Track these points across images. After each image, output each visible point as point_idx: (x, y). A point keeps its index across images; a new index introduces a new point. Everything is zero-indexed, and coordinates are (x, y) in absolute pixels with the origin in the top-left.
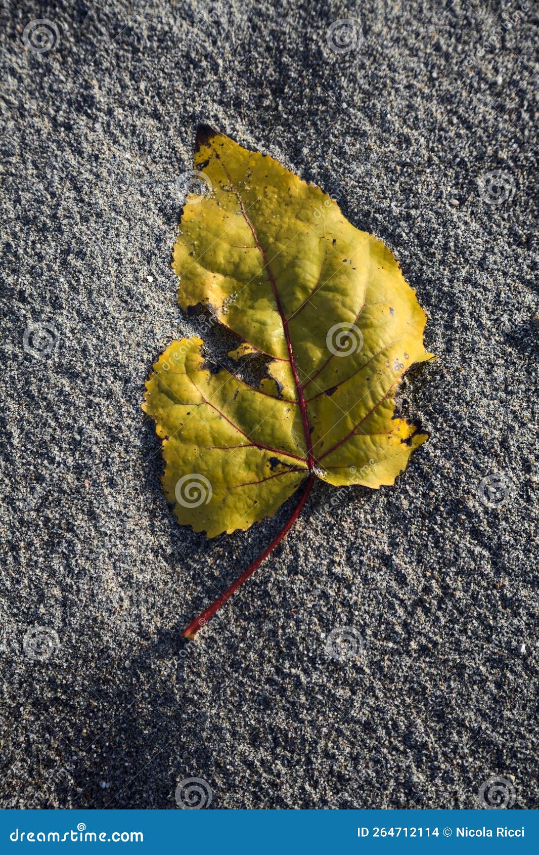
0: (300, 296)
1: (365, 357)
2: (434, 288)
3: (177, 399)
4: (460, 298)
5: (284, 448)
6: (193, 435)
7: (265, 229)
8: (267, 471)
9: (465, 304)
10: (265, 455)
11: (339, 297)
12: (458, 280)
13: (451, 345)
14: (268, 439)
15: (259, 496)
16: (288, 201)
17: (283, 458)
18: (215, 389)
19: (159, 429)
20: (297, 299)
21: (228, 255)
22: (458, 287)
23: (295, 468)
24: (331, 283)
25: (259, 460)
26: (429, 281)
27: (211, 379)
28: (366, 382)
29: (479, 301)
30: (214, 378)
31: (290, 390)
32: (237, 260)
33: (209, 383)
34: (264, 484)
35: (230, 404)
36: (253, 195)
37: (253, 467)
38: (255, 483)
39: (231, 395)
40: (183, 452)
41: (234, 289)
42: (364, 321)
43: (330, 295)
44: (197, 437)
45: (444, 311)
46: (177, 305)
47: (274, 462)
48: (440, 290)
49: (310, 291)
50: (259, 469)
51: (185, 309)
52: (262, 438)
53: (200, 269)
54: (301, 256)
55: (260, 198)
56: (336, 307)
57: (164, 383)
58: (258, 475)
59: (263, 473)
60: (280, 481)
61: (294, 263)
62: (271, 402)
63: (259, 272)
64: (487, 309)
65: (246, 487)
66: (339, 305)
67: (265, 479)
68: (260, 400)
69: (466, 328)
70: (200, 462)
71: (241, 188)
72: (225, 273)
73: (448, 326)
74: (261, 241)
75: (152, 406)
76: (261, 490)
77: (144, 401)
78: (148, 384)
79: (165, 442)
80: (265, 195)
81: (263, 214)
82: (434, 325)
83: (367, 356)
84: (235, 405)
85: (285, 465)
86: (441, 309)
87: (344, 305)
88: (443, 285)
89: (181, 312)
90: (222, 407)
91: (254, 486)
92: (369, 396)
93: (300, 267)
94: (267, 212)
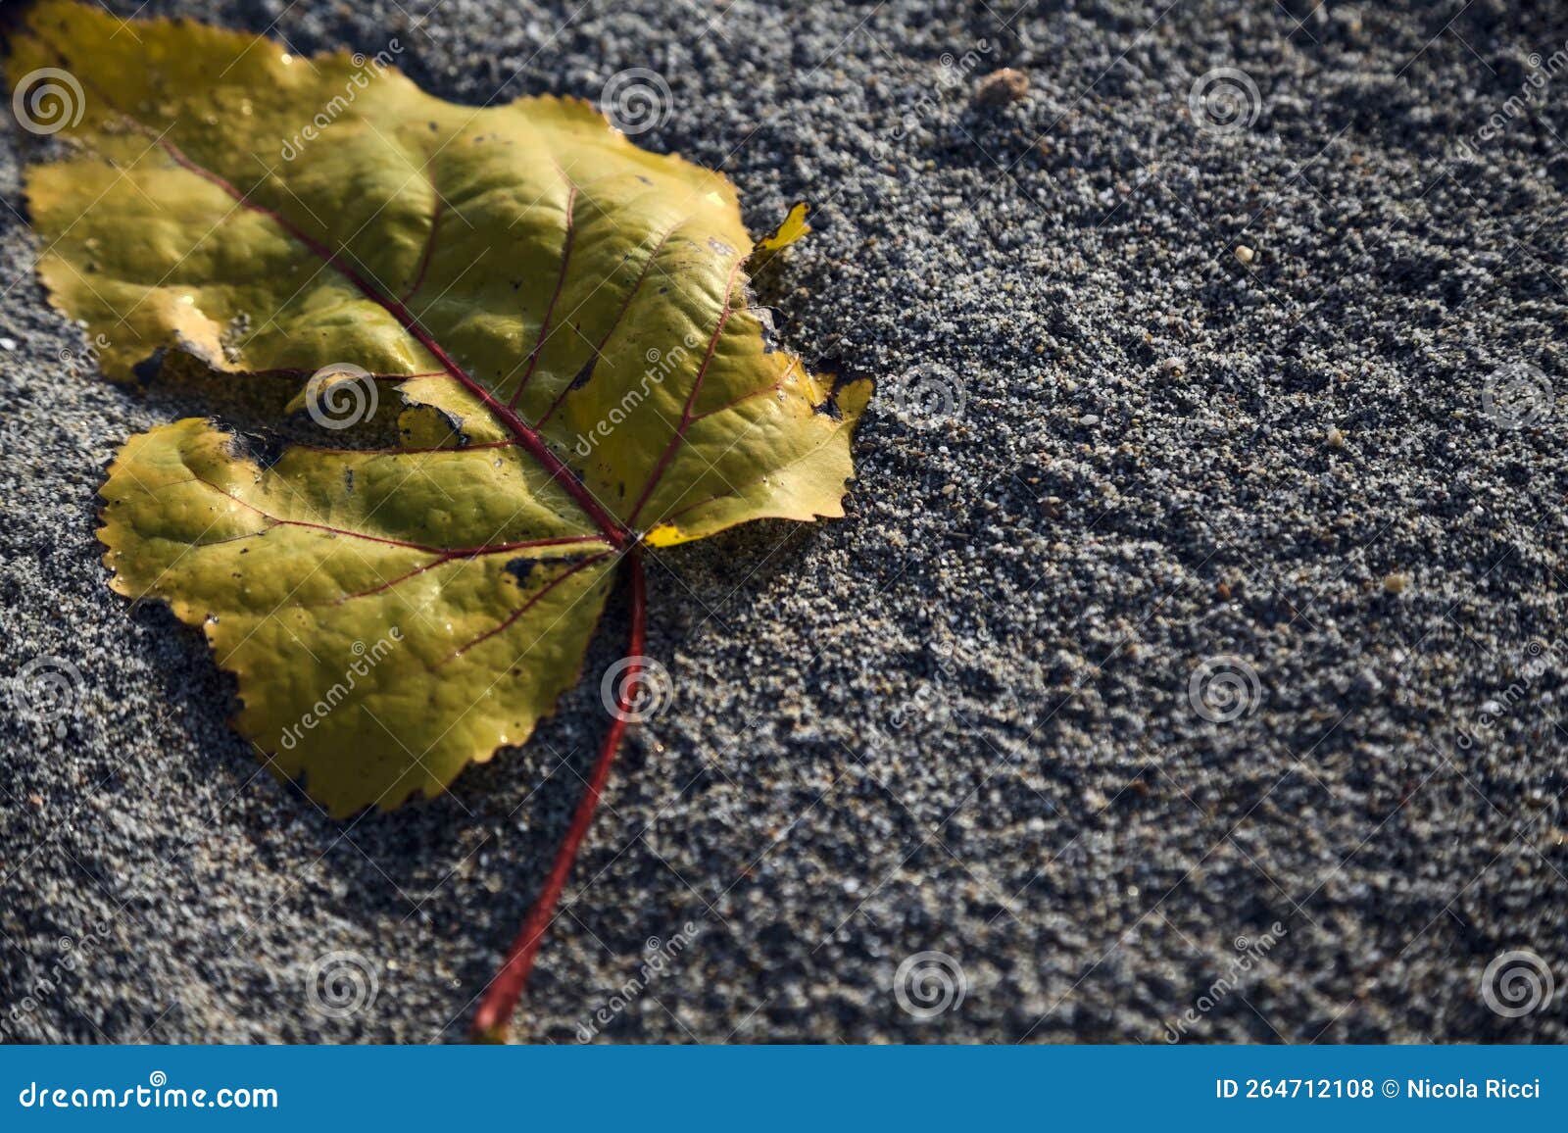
0: (407, 240)
1: (631, 263)
2: (717, 139)
3: (201, 533)
4: (784, 128)
5: (531, 531)
6: (279, 586)
7: (249, 170)
8: (512, 591)
9: (805, 133)
10: (489, 566)
11: (501, 192)
12: (763, 101)
13: (822, 215)
14: (480, 529)
15: (518, 652)
16: (280, 104)
17: (537, 552)
18: (288, 496)
19: (181, 610)
20: (404, 248)
21: (185, 242)
22: (772, 117)
23: (579, 561)
24: (470, 183)
25: (481, 581)
26: (699, 133)
27: (266, 480)
28: (662, 298)
29: (834, 118)
30: (274, 477)
31: (477, 419)
32: (213, 243)
33: (266, 491)
34: (517, 625)
35: (343, 505)
36: (188, 117)
37: (472, 600)
38: (494, 632)
39: (337, 487)
40: (272, 632)
41: (233, 305)
42: (590, 209)
43: (480, 200)
44: (290, 587)
45: (766, 168)
46: (102, 379)
47: (522, 570)
48: (731, 136)
49: (428, 222)
50: (490, 599)
51: (127, 377)
52: (463, 534)
53: (127, 289)
54: (366, 169)
55: (210, 117)
56: (508, 212)
57: (147, 514)
58: (491, 612)
59: (504, 601)
60: (560, 602)
61: (357, 187)
62: (447, 460)
63: (281, 246)
64: (861, 124)
65: (475, 650)
66: (512, 204)
67: (516, 615)
68: (415, 467)
69: (835, 173)
70: (326, 637)
71: (151, 117)
72: (194, 280)
73: (793, 186)
74: (251, 192)
75: (137, 573)
76: (515, 639)
77: (111, 574)
78: (102, 534)
79: (210, 627)
80: (219, 107)
81: (232, 148)
82: (758, 201)
83: (636, 259)
84: (359, 499)
85: (550, 562)
86: (756, 167)
87: (523, 200)
88: (734, 124)
89: (121, 386)
90: (327, 518)
91: (494, 640)
92: (685, 319)
93: (373, 186)
94: (240, 139)
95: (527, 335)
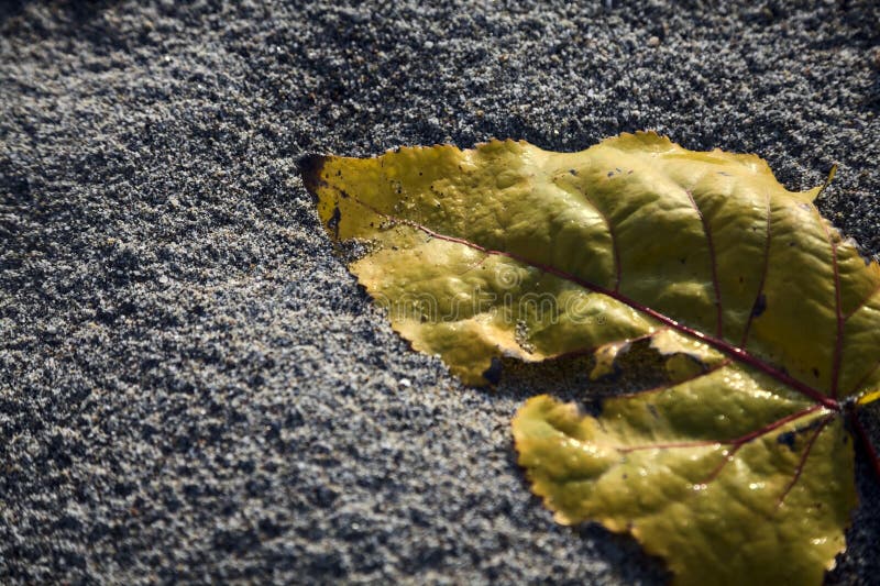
0: (602, 250)
1: (758, 231)
2: (731, 131)
3: (591, 472)
4: (771, 115)
5: (780, 414)
6: (657, 492)
7: (477, 229)
8: (789, 455)
9: (788, 115)
10: (768, 444)
11: (653, 205)
12: (748, 100)
13: (823, 163)
14: (749, 421)
15: (814, 494)
16: (471, 182)
17: (791, 426)
18: (620, 431)
19: (611, 524)
20: (603, 255)
21: (466, 286)
22: (759, 109)
23: (818, 425)
24: (623, 204)
25: (767, 453)
26: (719, 130)
27: (602, 425)
28: (794, 249)
29: (798, 100)
30: (605, 422)
31: (704, 352)
32: (484, 283)
33: (605, 431)
34: (803, 475)
35: (659, 429)
36: (424, 207)
37: (770, 468)
38: (792, 485)
39: (648, 418)
40: (668, 523)
42: (710, 202)
43: (638, 214)
44: (665, 491)
45: (773, 141)
46: (464, 388)
47: (788, 439)
48: (741, 128)
49: (609, 235)
50: (779, 464)
51: (482, 382)
52: (741, 428)
53: (453, 327)
54: (556, 211)
55: (437, 202)
56: (661, 217)
57: (555, 469)
58: (783, 471)
59: (789, 463)
60: (820, 454)
61: (556, 224)
62: (704, 381)
64: (815, 99)
65: (786, 497)
66: (662, 212)
67: (800, 468)
68: (689, 391)
69: (818, 135)
70: (702, 517)
71: (401, 212)
73: (796, 150)
74: (485, 243)
75: (568, 508)
76: (808, 485)
77: (552, 513)
78: (537, 488)
79: (635, 532)
80: (440, 196)
81: (458, 218)
82: (779, 165)
83: (760, 228)
84: (663, 422)
85: (802, 430)
86: (766, 144)
87: (666, 207)
88: (740, 120)
89: (480, 389)
90: (652, 439)
91: (795, 489)
92: (814, 258)
93: (566, 221)
94: (460, 210)
95: (707, 290)
